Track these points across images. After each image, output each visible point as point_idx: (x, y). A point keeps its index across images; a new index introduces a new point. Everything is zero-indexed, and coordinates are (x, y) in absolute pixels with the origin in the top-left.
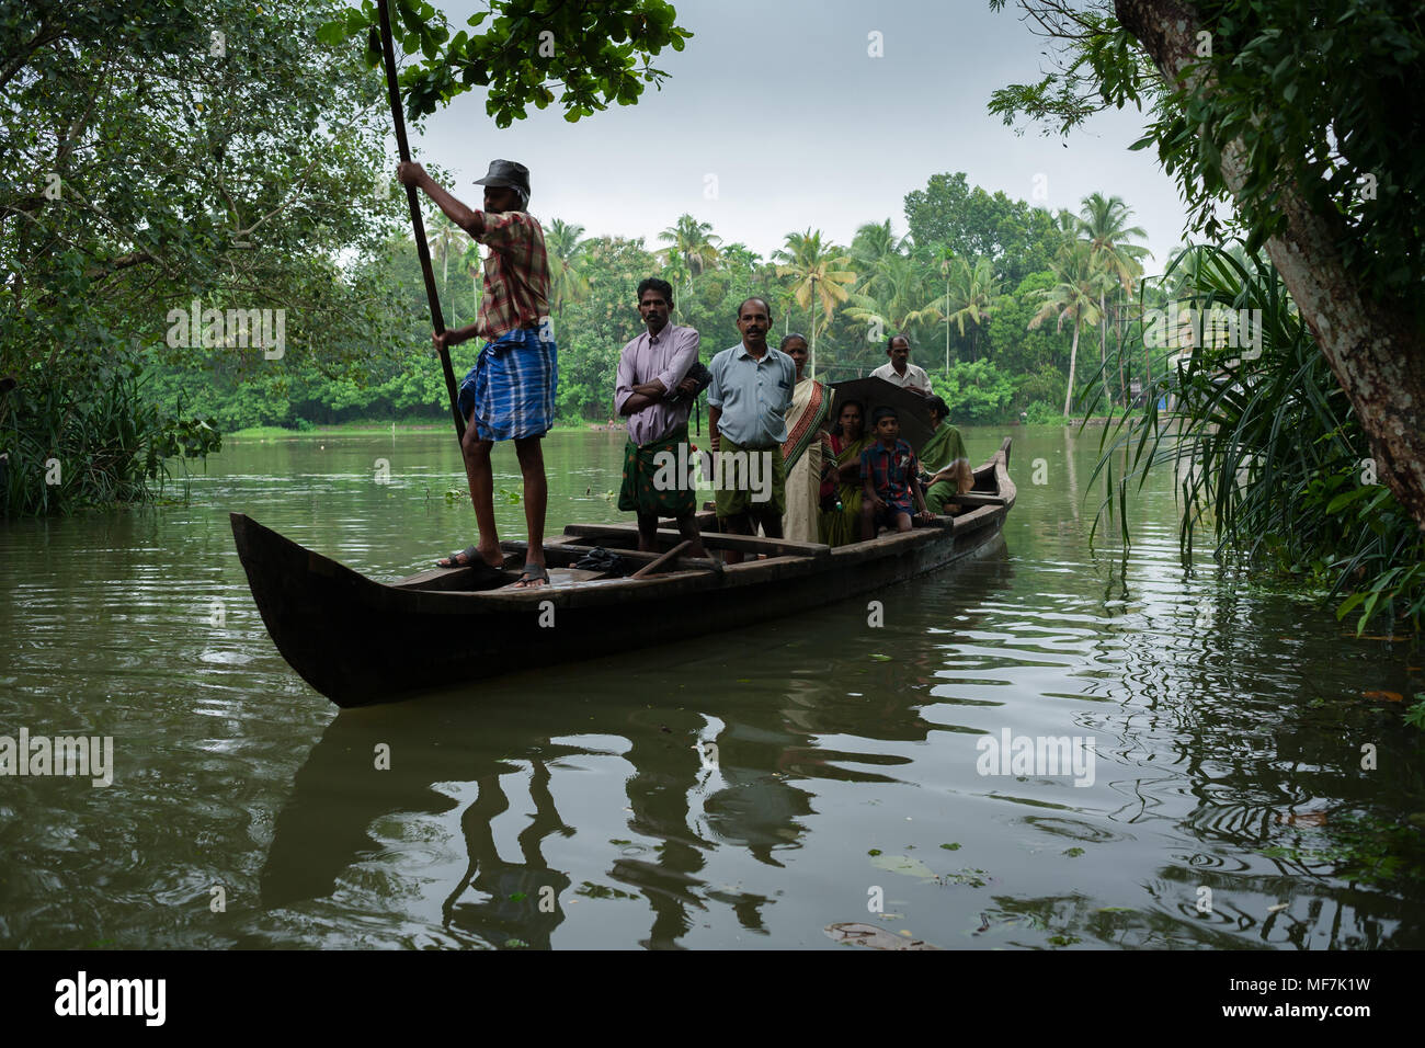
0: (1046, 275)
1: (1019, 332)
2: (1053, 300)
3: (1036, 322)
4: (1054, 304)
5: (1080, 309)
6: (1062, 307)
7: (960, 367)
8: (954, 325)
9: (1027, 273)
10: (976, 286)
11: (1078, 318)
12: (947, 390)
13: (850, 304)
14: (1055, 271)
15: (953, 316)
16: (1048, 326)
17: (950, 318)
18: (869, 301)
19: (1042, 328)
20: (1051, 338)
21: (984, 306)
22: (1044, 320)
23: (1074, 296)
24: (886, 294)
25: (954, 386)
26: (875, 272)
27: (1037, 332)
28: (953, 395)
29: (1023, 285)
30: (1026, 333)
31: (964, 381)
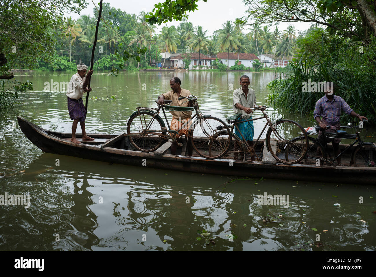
0: (132, 32)
1: (126, 47)
2: (135, 39)
3: (130, 44)
4: (136, 40)
5: (142, 41)
6: (138, 41)
7: (111, 55)
8: (109, 44)
9: (127, 31)
10: (114, 34)
11: (141, 44)
12: (107, 61)
13: (81, 37)
14: (135, 31)
15: (108, 41)
16: (133, 46)
17: (107, 42)
18: (85, 36)
19: (132, 46)
20: (134, 48)
21: (116, 39)
22: (132, 44)
23: (141, 38)
24: (90, 35)
25: (109, 60)
26: (86, 28)
27: (130, 47)
28: (109, 62)
29: (127, 34)
30: (127, 46)
31: (112, 59)
